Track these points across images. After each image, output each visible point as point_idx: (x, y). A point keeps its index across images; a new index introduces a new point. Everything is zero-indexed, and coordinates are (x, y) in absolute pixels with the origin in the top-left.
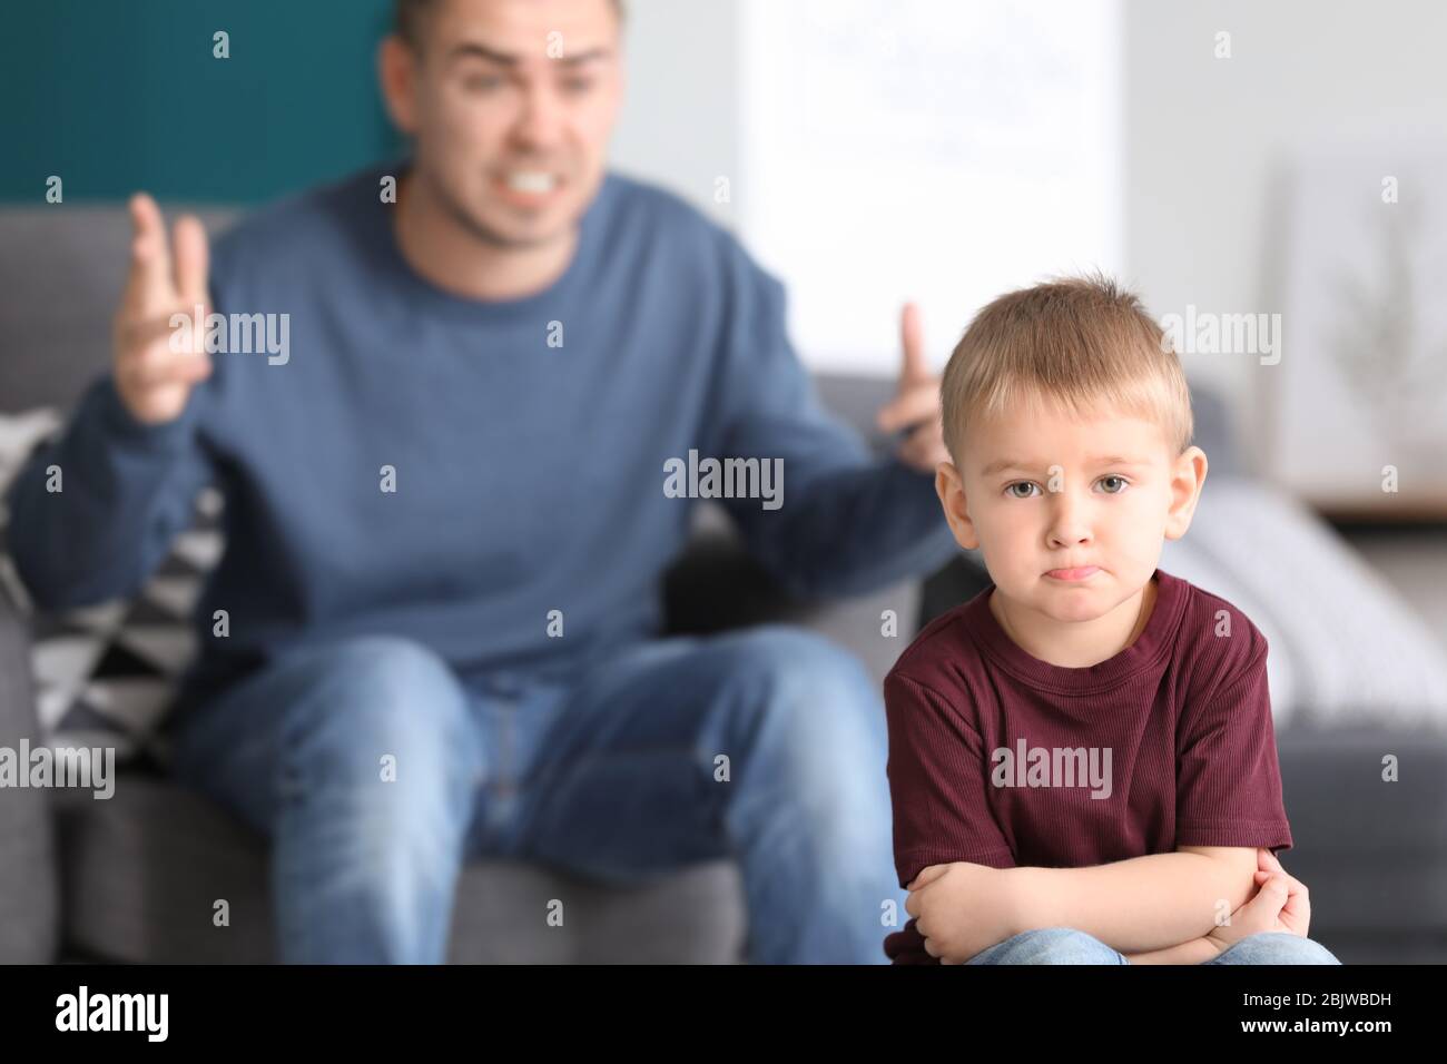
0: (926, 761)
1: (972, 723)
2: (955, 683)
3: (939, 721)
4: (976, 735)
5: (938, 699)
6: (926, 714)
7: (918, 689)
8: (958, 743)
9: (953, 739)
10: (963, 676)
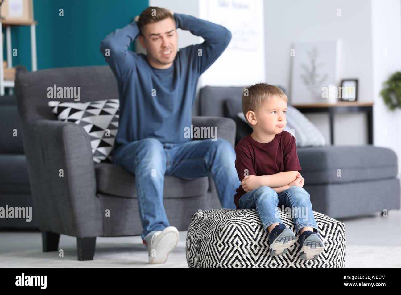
0: (243, 161)
1: (249, 154)
2: (247, 148)
3: (244, 154)
4: (250, 156)
5: (244, 151)
6: (242, 154)
7: (241, 150)
8: (247, 158)
9: (247, 157)
10: (248, 147)
